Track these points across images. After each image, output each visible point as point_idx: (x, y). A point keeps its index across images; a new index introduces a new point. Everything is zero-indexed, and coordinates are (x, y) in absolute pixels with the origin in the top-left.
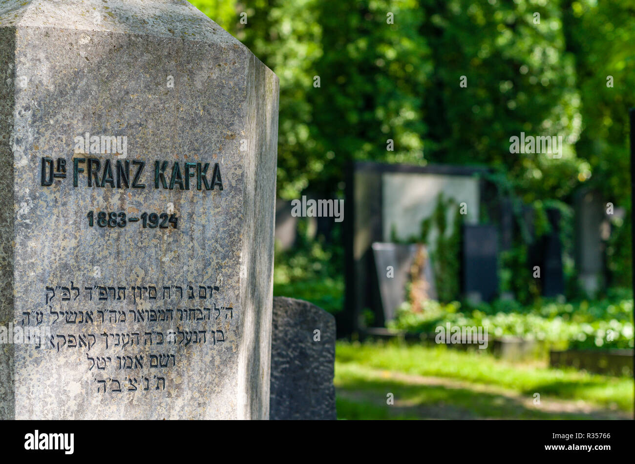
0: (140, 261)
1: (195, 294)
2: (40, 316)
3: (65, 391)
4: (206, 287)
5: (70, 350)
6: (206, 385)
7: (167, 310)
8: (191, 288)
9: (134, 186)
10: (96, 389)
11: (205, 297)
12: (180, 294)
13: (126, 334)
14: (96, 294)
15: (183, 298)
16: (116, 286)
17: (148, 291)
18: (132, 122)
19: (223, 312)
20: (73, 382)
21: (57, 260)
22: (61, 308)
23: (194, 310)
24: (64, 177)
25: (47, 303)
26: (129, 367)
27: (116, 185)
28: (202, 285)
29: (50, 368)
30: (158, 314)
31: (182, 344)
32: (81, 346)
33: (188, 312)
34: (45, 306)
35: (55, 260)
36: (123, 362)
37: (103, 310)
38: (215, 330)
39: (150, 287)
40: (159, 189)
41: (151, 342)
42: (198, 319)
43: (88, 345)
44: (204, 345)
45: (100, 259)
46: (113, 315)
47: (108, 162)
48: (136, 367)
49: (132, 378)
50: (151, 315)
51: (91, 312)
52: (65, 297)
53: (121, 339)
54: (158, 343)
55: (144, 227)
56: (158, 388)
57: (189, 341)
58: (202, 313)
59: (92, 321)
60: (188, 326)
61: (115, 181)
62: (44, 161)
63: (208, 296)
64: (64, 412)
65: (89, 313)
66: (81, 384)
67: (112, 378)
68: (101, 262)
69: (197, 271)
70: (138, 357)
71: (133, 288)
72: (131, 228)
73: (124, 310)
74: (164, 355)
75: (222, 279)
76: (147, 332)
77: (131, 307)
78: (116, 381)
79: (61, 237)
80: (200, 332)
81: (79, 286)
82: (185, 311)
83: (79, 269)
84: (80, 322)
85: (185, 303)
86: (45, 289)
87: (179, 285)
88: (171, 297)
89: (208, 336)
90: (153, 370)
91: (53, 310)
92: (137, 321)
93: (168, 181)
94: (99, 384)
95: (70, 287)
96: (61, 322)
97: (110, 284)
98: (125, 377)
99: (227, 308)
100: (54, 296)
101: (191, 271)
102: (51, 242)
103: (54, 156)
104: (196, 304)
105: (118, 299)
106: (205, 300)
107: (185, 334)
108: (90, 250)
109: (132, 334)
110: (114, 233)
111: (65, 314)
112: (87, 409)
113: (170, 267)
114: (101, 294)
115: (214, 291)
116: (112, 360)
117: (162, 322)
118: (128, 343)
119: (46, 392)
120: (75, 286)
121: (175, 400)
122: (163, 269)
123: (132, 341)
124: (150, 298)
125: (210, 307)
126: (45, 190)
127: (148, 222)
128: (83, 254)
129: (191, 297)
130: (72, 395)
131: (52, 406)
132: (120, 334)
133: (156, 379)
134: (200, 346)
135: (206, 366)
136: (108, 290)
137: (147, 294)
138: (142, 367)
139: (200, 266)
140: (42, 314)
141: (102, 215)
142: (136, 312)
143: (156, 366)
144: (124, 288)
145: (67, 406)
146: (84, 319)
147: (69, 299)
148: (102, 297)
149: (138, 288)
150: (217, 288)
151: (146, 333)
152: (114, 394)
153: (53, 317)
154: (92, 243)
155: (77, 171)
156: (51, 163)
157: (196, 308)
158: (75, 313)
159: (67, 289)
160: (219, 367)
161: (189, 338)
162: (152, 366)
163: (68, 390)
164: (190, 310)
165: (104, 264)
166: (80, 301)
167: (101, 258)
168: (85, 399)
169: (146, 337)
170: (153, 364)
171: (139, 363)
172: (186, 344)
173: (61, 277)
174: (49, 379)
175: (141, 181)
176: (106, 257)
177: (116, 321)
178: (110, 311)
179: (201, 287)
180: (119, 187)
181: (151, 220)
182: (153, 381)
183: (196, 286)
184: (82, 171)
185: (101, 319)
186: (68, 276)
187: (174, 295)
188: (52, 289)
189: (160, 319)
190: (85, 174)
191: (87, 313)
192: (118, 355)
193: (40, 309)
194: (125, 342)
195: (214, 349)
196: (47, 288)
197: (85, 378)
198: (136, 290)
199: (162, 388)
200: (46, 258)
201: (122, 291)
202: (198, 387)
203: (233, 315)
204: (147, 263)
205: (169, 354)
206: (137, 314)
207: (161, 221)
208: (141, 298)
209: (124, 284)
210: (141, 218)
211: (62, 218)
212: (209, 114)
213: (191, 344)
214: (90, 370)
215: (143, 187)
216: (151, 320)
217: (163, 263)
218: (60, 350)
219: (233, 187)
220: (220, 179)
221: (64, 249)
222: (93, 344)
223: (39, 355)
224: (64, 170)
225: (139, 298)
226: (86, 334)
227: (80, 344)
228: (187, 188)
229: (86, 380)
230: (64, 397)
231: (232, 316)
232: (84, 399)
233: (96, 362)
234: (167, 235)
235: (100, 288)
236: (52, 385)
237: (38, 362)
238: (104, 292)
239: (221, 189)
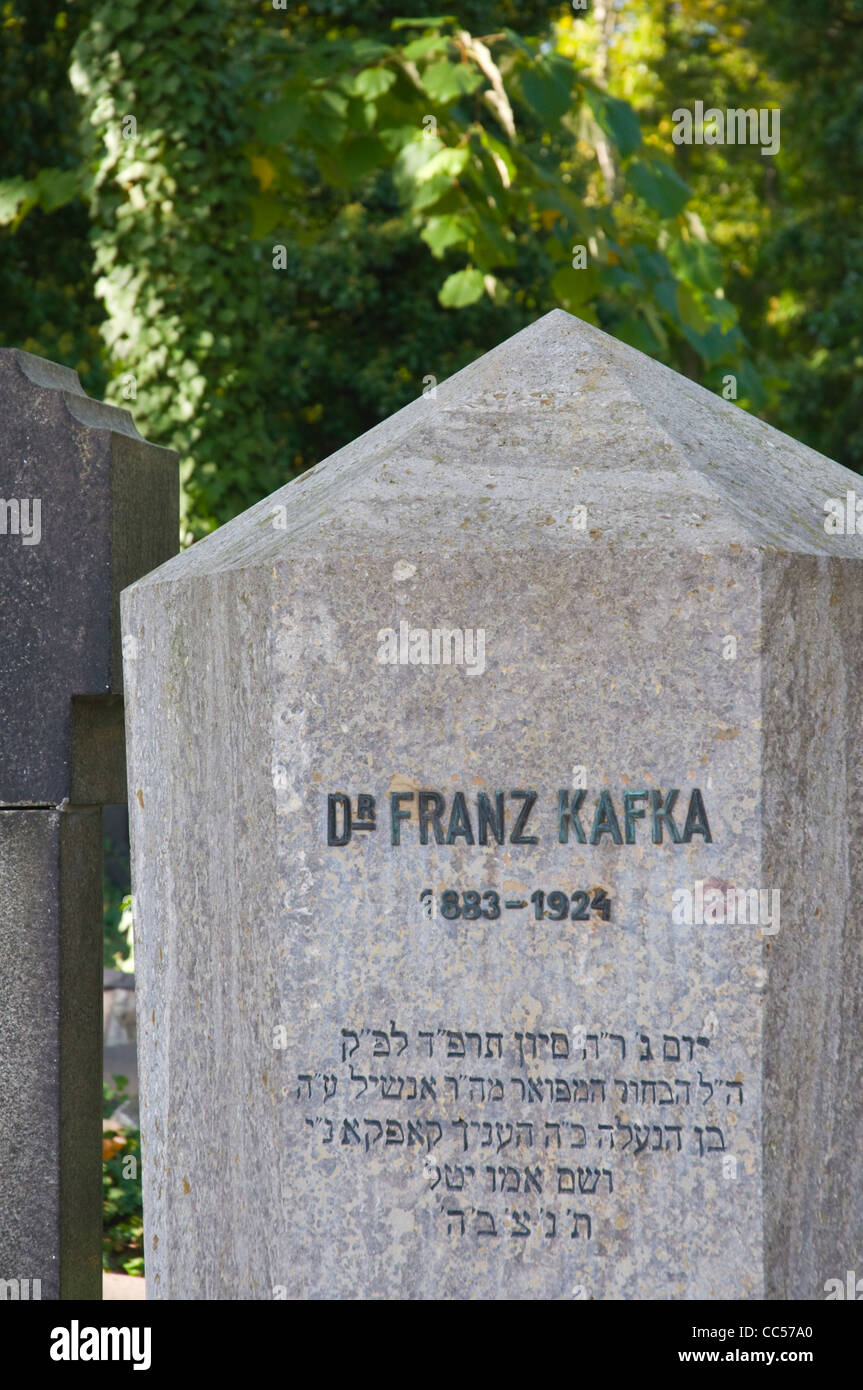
0: (532, 984)
1: (653, 1052)
2: (330, 1083)
3: (382, 1226)
4: (680, 1038)
5: (392, 1148)
6: (685, 1237)
7: (592, 1081)
8: (645, 1039)
9: (517, 839)
10: (445, 1227)
11: (677, 1059)
12: (621, 1050)
13: (504, 1125)
14: (441, 1045)
15: (628, 1057)
16: (482, 1031)
17: (551, 1042)
18: (507, 719)
19: (720, 1091)
20: (397, 1210)
21: (362, 980)
22: (372, 1069)
23: (653, 1083)
24: (372, 827)
25: (344, 1059)
26: (515, 1190)
27: (477, 841)
28: (670, 1033)
29: (352, 1181)
30: (573, 1089)
31: (627, 1150)
32: (411, 1143)
33: (640, 1087)
34: (341, 1065)
35: (359, 980)
36: (499, 1178)
37: (457, 1077)
38: (703, 1127)
39: (553, 1034)
40: (569, 845)
41: (559, 1142)
42: (662, 1102)
43: (426, 1143)
44: (677, 1156)
45: (448, 980)
46: (478, 1085)
47: (460, 798)
48: (527, 1189)
49: (519, 1211)
50: (559, 1091)
51: (432, 1079)
52: (379, 1050)
53: (494, 1132)
54: (573, 1146)
55: (539, 918)
56: (575, 1235)
57: (642, 1147)
58: (670, 1090)
59: (434, 1097)
60: (641, 1114)
61: (476, 832)
62: (332, 801)
63: (684, 1055)
64: (381, 1265)
65: (429, 1081)
66: (415, 1214)
67: (477, 1208)
68: (451, 984)
69: (658, 1004)
70: (532, 1169)
71: (519, 1036)
72: (509, 917)
73: (501, 1077)
74: (588, 1171)
75: (716, 1023)
76: (551, 1122)
77: (516, 1073)
78: (486, 1214)
79: (370, 938)
80: (668, 1128)
81: (406, 1029)
82: (634, 1084)
83: (407, 999)
84: (409, 1097)
85: (632, 1069)
86: (340, 1034)
87: (617, 1033)
88: (601, 1056)
89: (687, 1136)
90: (564, 1198)
91: (356, 1073)
92: (527, 1098)
93: (588, 829)
94: (451, 1218)
95: (388, 1032)
96: (373, 1096)
97: (470, 1026)
98: (504, 1207)
99: (728, 1084)
100: (357, 1046)
101: (643, 1005)
102: (351, 948)
103: (352, 791)
104: (656, 1071)
105: (487, 1056)
106: (677, 1064)
107: (634, 1131)
108: (428, 963)
109: (519, 1125)
110: (477, 928)
111: (380, 1082)
112: (428, 1262)
113: (597, 997)
114: (452, 1045)
115: (697, 1047)
116: (478, 1173)
117: (582, 1105)
118: (508, 1141)
119: (345, 1225)
120: (398, 1028)
121: (614, 1263)
122: (582, 1001)
123: (519, 1137)
124: (555, 1056)
125: (689, 1078)
126: (336, 853)
127: (546, 908)
128: (413, 970)
129: (646, 1057)
130: (396, 1233)
131: (358, 1252)
132: (493, 1124)
133: (571, 1216)
134: (670, 1156)
135: (684, 1198)
136: (465, 1038)
137: (548, 1049)
138: (540, 1191)
139: (665, 995)
140: (334, 1078)
141: (449, 898)
142: (526, 1083)
143: (571, 1191)
144: (499, 1036)
145: (386, 1255)
146: (419, 1091)
147: (387, 1054)
148: (453, 1051)
149: (529, 1036)
150: (703, 1041)
151: (548, 1125)
152: (482, 1240)
153: (357, 1086)
154: (431, 949)
155: (398, 816)
156: (347, 803)
157: (656, 1079)
158: (400, 1080)
159: (384, 1035)
160: (714, 1204)
161: (643, 1140)
162: (561, 1190)
163: (387, 1224)
164: (644, 1083)
165: (456, 990)
166: (409, 1057)
167: (450, 977)
168: (423, 1245)
169: (550, 1132)
170: (564, 1186)
171: (535, 1182)
172: (637, 1152)
173: (371, 1013)
174: (351, 1201)
175: (529, 830)
176: (460, 976)
177: (483, 1098)
178: (471, 1079)
179: (666, 1038)
180: (483, 842)
181: (554, 905)
182: (565, 1223)
183: (657, 1036)
184: (408, 816)
185: (453, 1092)
186: (384, 1011)
187: (608, 1051)
188: (353, 1034)
189: (578, 1097)
190: (415, 821)
191: (424, 1081)
192: (488, 1164)
193: (330, 1071)
194: (504, 1139)
195: (702, 1165)
196: (345, 1033)
197: (422, 1204)
198: (525, 1040)
199: (586, 1236)
200: (341, 977)
201: (495, 1040)
202: (666, 1241)
203: (745, 1097)
204: (547, 987)
205: (600, 1169)
206: (528, 1087)
207: (574, 906)
208: (534, 1056)
209: (498, 1028)
210: (533, 901)
211: (370, 903)
212: (676, 691)
213: (649, 1150)
214: (432, 1188)
215: (533, 841)
216: (558, 1100)
217: (582, 988)
218: (371, 1147)
219: (735, 836)
220: (704, 821)
221: (377, 961)
222: (438, 1139)
223: (332, 1156)
224: (372, 816)
225: (531, 1055)
226: (422, 1121)
227: (410, 1138)
228: (631, 841)
229: (424, 1206)
230: (379, 1237)
231: (741, 1100)
232: (419, 1245)
233: (443, 1175)
234: (586, 933)
235: (450, 1034)
236: (355, 1213)
237: (328, 1167)
238: (459, 1042)
239: (709, 839)
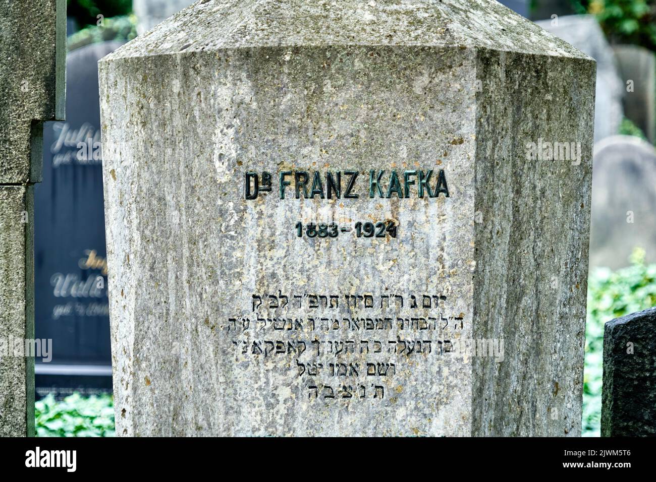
0: (355, 270)
1: (417, 304)
2: (246, 322)
3: (274, 395)
4: (431, 296)
5: (279, 355)
6: (432, 395)
7: (385, 319)
8: (413, 297)
9: (346, 196)
10: (307, 394)
11: (430, 307)
12: (400, 303)
13: (339, 342)
14: (306, 303)
15: (404, 307)
16: (327, 294)
17: (364, 300)
18: (343, 133)
19: (452, 323)
20: (282, 387)
21: (264, 269)
22: (268, 315)
23: (417, 319)
24: (270, 190)
25: (254, 310)
26: (344, 374)
27: (326, 196)
28: (426, 294)
29: (258, 372)
30: (375, 323)
31: (403, 353)
32: (289, 352)
33: (411, 321)
34: (252, 313)
35: (262, 269)
36: (336, 369)
37: (314, 318)
38: (443, 341)
39: (365, 296)
40: (375, 199)
41: (368, 350)
42: (421, 329)
43: (297, 352)
44: (429, 356)
45: (310, 269)
46: (325, 322)
47: (317, 176)
48: (351, 374)
49: (346, 385)
50: (368, 324)
51: (301, 320)
52: (273, 305)
53: (334, 346)
54: (375, 352)
55: (359, 236)
56: (375, 396)
57: (411, 351)
58: (426, 322)
59: (302, 329)
60: (410, 335)
61: (325, 192)
62: (248, 176)
63: (433, 305)
64: (273, 415)
65: (299, 321)
66: (291, 388)
67: (324, 385)
68: (311, 271)
69: (420, 279)
70: (354, 365)
71: (347, 297)
72: (343, 238)
73: (337, 318)
74: (383, 364)
75: (450, 288)
76: (364, 340)
77: (345, 315)
78: (329, 387)
79: (267, 248)
80: (424, 342)
81: (288, 295)
82: (407, 320)
83: (288, 278)
84: (289, 329)
85: (407, 312)
86: (251, 298)
87: (399, 294)
88: (390, 306)
89: (434, 346)
90: (370, 378)
91: (260, 317)
92: (351, 328)
93: (385, 191)
94: (311, 390)
95: (278, 296)
96: (269, 329)
97: (321, 292)
98: (339, 384)
99: (456, 319)
100: (261, 303)
101: (412, 280)
102: (258, 253)
103: (259, 170)
104: (419, 313)
105: (330, 307)
106: (430, 310)
107: (407, 343)
108: (299, 260)
109: (347, 342)
110: (323, 242)
111: (273, 321)
112: (298, 413)
113: (388, 276)
114: (312, 302)
115: (439, 301)
116: (325, 367)
117: (380, 331)
118: (341, 351)
119: (254, 395)
120: (283, 294)
121: (395, 410)
122: (381, 278)
123: (346, 348)
124: (366, 307)
125: (436, 317)
126: (250, 203)
127: (362, 231)
128: (291, 264)
129: (414, 306)
130: (281, 399)
131: (260, 408)
132: (333, 342)
133: (374, 387)
134: (425, 355)
135: (432, 376)
136: (319, 298)
137: (363, 303)
138: (357, 375)
139: (424, 275)
140: (248, 320)
141: (311, 228)
142: (351, 320)
143: (374, 374)
144: (337, 297)
145: (276, 409)
146: (294, 326)
147: (277, 307)
148: (312, 305)
149: (352, 296)
150: (443, 298)
151: (362, 342)
152: (327, 400)
153: (260, 324)
154: (302, 253)
155: (284, 184)
156: (256, 177)
157: (419, 317)
158: (284, 320)
159: (275, 297)
160: (447, 378)
161: (411, 348)
162: (369, 374)
163: (276, 394)
164: (412, 319)
165: (314, 274)
166: (289, 308)
167: (311, 267)
168: (296, 404)
169: (363, 345)
170: (370, 372)
171: (355, 371)
172: (408, 354)
173: (268, 286)
174: (257, 383)
175: (354, 191)
176: (316, 266)
177: (328, 329)
178: (322, 319)
179: (424, 296)
180: (329, 197)
181: (366, 229)
182: (370, 390)
183: (420, 296)
184: (289, 184)
185: (312, 326)
186: (275, 285)
187: (394, 304)
188: (259, 297)
189: (378, 327)
190: (293, 186)
191: (296, 321)
192: (330, 362)
193: (245, 316)
194: (338, 350)
195: (441, 360)
196: (254, 296)
197: (295, 383)
198: (350, 299)
199: (381, 397)
200: (252, 268)
201: (335, 299)
202: (422, 398)
203: (464, 325)
204: (362, 272)
205: (389, 363)
206: (352, 323)
207: (377, 230)
208: (355, 307)
209: (336, 293)
210: (356, 227)
211: (268, 229)
212: (431, 120)
213: (415, 353)
214: (301, 375)
215: (356, 197)
216: (368, 329)
217: (380, 271)
218: (268, 355)
219: (461, 194)
220: (445, 185)
221: (271, 259)
222: (304, 350)
223: (247, 360)
224: (270, 184)
225: (354, 307)
226: (295, 341)
227: (289, 350)
228: (407, 197)
229: (296, 384)
230: (272, 401)
231: (462, 327)
232: (294, 404)
233: (306, 368)
234: (383, 245)
235: (310, 296)
236: (260, 389)
237: (246, 366)
238: (315, 300)
239: (448, 196)
